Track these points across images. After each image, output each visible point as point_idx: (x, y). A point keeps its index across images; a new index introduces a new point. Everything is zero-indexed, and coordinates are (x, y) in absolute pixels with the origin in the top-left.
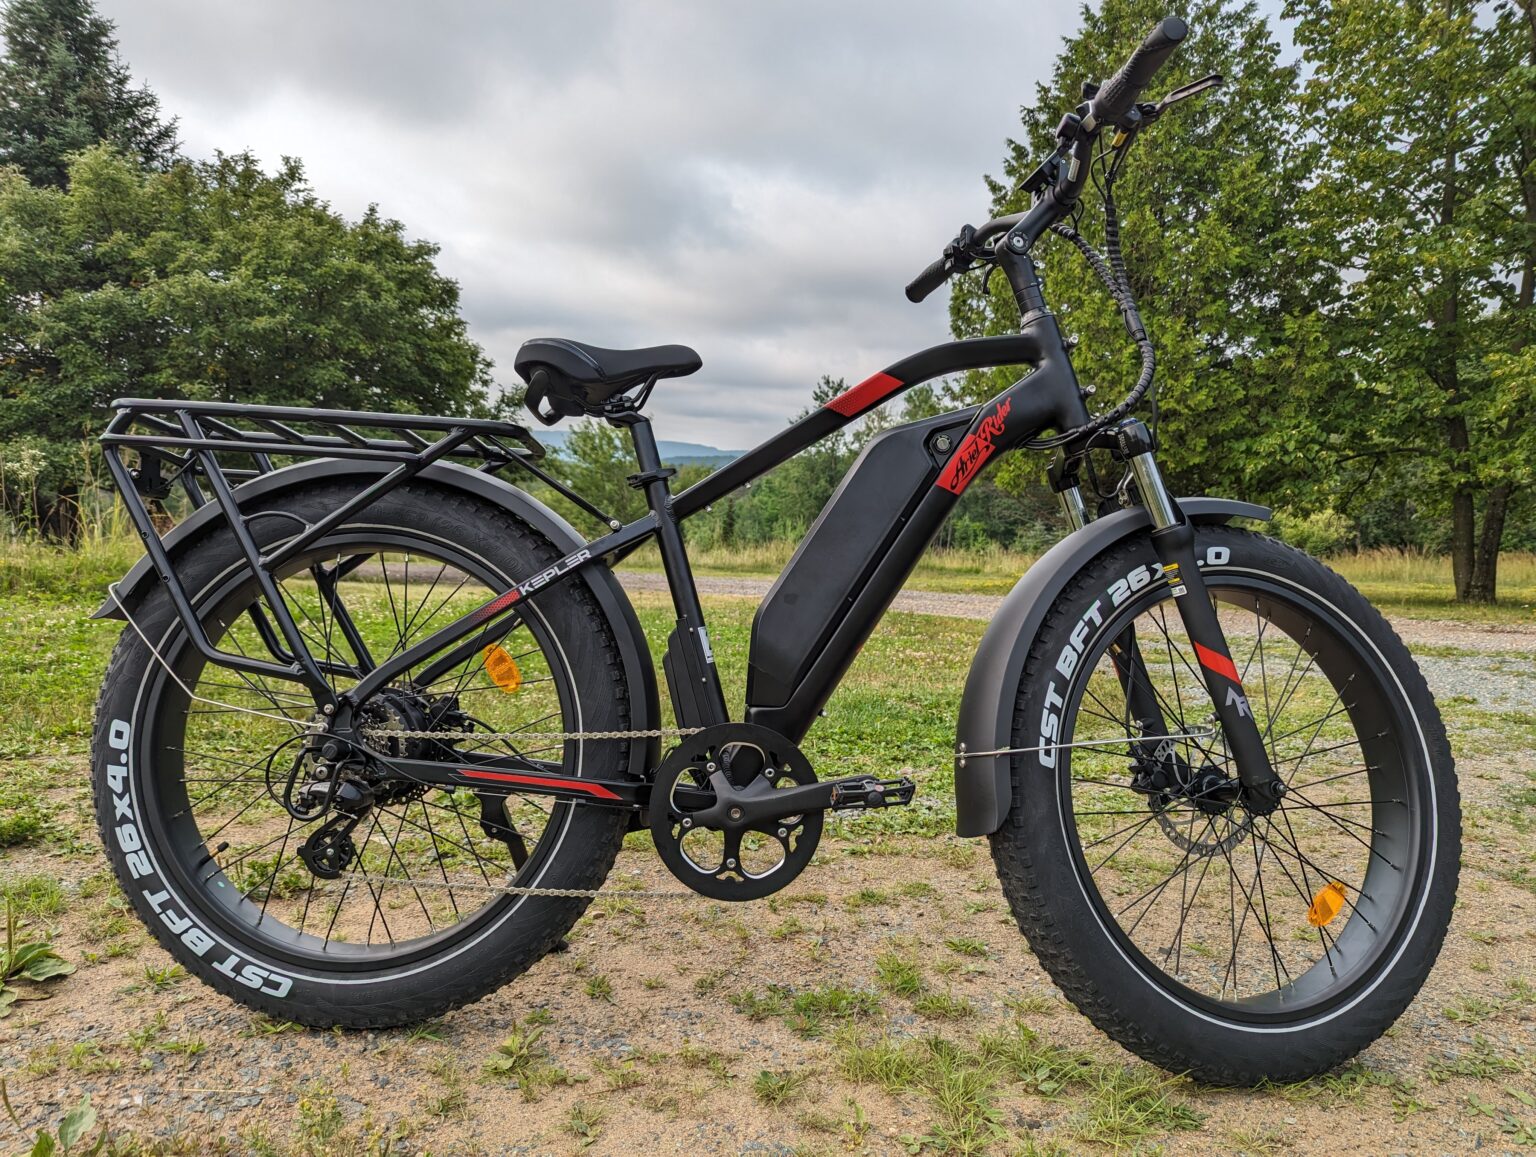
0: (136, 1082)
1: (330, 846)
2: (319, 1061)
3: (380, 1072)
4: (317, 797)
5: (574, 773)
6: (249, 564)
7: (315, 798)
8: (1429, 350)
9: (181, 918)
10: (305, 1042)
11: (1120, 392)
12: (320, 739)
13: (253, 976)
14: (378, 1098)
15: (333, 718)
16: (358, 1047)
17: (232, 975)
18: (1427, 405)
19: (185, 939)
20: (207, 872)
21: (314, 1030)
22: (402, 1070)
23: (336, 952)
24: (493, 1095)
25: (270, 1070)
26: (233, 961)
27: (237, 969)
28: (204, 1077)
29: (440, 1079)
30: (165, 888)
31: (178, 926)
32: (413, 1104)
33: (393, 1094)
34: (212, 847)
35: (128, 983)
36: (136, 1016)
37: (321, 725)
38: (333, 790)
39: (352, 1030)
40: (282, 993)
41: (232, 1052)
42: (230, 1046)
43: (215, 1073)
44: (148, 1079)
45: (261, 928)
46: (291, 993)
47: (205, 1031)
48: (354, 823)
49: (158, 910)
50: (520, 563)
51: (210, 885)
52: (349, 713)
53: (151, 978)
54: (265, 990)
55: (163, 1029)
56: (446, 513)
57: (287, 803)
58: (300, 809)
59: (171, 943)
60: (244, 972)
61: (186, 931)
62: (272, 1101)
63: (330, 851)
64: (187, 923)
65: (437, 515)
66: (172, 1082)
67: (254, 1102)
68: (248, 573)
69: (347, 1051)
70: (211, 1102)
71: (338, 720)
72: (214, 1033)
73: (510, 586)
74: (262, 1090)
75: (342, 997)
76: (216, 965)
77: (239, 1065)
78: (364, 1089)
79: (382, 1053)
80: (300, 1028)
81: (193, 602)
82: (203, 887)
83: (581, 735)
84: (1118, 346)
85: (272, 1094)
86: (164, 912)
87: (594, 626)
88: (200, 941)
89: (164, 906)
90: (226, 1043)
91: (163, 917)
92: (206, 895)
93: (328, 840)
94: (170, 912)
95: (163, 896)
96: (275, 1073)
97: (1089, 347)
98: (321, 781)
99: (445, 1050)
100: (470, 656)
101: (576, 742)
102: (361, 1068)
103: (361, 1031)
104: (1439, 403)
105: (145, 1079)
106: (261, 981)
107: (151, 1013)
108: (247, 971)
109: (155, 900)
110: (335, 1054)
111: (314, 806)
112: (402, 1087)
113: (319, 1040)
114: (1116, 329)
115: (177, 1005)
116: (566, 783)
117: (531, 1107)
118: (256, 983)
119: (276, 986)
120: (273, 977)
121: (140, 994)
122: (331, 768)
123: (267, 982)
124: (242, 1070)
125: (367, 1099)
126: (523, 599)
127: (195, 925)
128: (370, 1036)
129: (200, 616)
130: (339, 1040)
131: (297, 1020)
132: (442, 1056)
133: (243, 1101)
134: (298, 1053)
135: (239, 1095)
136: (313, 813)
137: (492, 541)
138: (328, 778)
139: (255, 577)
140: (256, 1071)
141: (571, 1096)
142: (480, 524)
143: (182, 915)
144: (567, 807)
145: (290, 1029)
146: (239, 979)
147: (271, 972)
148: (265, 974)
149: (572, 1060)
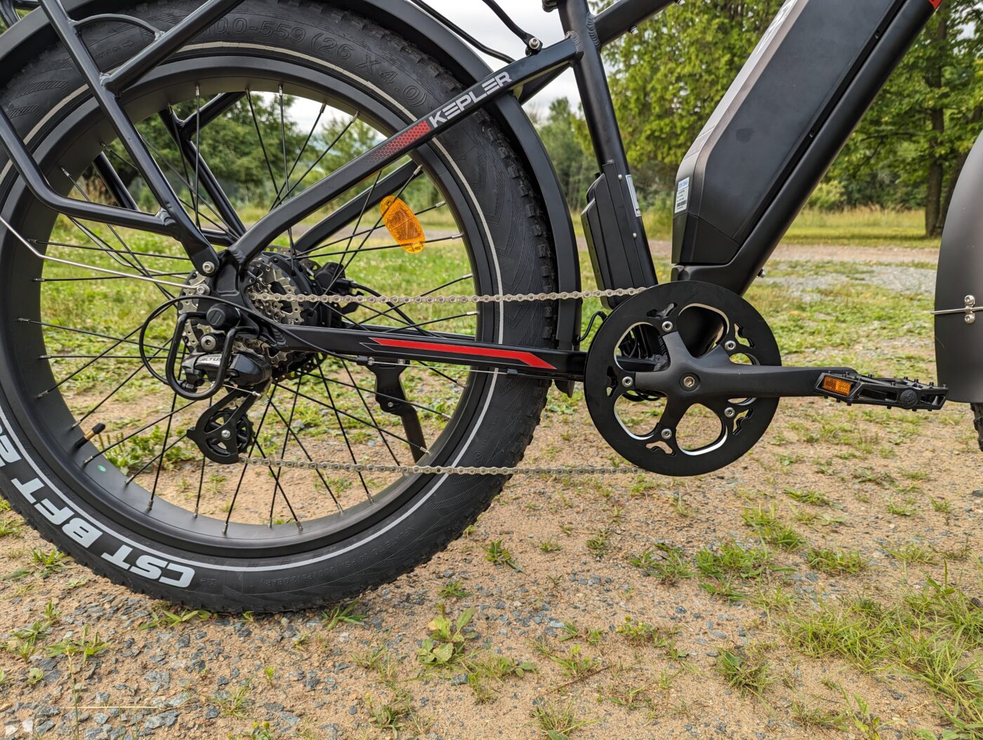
0: (25, 700)
1: (224, 428)
2: (234, 655)
3: (305, 667)
4: (205, 370)
5: (494, 338)
6: (91, 93)
7: (203, 372)
8: (929, 59)
9: (60, 509)
10: (214, 631)
11: (717, 91)
12: (204, 302)
13: (150, 565)
14: (313, 705)
15: (215, 277)
16: (274, 634)
17: (126, 566)
18: (924, 99)
19: (67, 529)
20: (84, 457)
21: (222, 616)
22: (329, 664)
23: (238, 537)
24: (440, 695)
25: (182, 673)
26: (124, 551)
27: (131, 559)
28: (104, 687)
29: (374, 674)
30: (37, 476)
31: (58, 516)
32: (354, 711)
33: (327, 698)
34: (87, 429)
35: (15, 567)
36: (24, 609)
37: (200, 286)
38: (226, 362)
39: (263, 615)
40: (185, 582)
41: (135, 650)
42: (132, 642)
43: (119, 679)
44: (39, 695)
45: (152, 514)
46: (195, 583)
47: (103, 622)
48: (250, 401)
49: (32, 500)
50: (422, 94)
51: (89, 470)
52: (232, 272)
53: (40, 561)
54: (163, 580)
55: (56, 623)
56: (327, 29)
57: (170, 379)
58: (187, 385)
59: (53, 533)
60: (138, 563)
61: (67, 522)
62: (189, 718)
63: (226, 433)
64: (67, 513)
65: (317, 31)
66: (68, 695)
67: (169, 721)
68: (91, 105)
69: (262, 640)
70: (117, 723)
71: (221, 282)
72: (112, 624)
73: (408, 122)
74: (175, 702)
75: (251, 586)
76: (105, 556)
77: (145, 667)
78: (292, 692)
79: (302, 643)
80: (206, 615)
81: (26, 141)
82: (82, 472)
83: (501, 298)
84: (717, 56)
85: (189, 706)
86: (39, 501)
87: (511, 171)
88: (85, 531)
89: (38, 495)
90: (127, 638)
91: (38, 507)
92: (86, 482)
93: (220, 421)
94: (46, 502)
95: (35, 485)
96: (187, 676)
97: (697, 56)
98: (208, 353)
99: (368, 634)
100: (357, 215)
101: (494, 305)
102: (284, 664)
103: (272, 615)
104: (932, 98)
105: (35, 694)
106: (159, 572)
107: (41, 602)
108: (143, 561)
109: (27, 489)
110: (249, 646)
111: (201, 382)
112: (335, 687)
113: (230, 628)
114: (716, 43)
115: (69, 592)
116: (486, 351)
117: (487, 710)
118: (154, 574)
119: (177, 576)
120: (172, 567)
121: (29, 579)
122: (221, 338)
123: (166, 572)
124: (149, 675)
125: (299, 708)
126: (426, 139)
127: (77, 515)
128: (284, 621)
129: (38, 160)
130: (251, 628)
131: (204, 607)
132: (368, 643)
133: (155, 720)
134: (209, 647)
135: (149, 712)
136: (203, 390)
137: (386, 64)
138: (218, 349)
139: (101, 111)
140: (165, 675)
141: (528, 690)
142: (370, 43)
143: (60, 505)
144: (487, 378)
145: (196, 617)
146: (134, 569)
147: (170, 561)
148: (163, 564)
149: (508, 643)
